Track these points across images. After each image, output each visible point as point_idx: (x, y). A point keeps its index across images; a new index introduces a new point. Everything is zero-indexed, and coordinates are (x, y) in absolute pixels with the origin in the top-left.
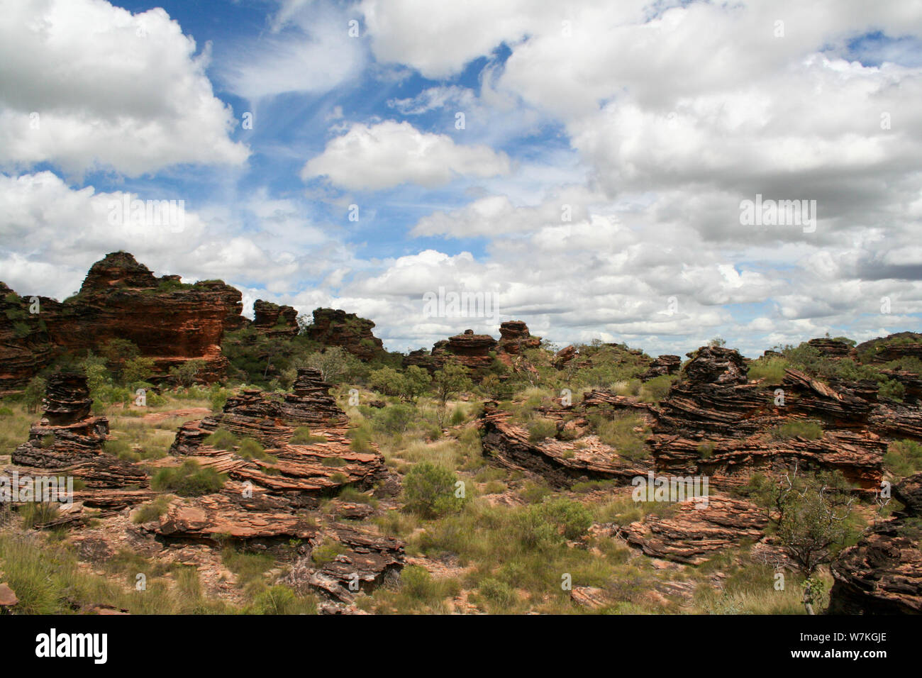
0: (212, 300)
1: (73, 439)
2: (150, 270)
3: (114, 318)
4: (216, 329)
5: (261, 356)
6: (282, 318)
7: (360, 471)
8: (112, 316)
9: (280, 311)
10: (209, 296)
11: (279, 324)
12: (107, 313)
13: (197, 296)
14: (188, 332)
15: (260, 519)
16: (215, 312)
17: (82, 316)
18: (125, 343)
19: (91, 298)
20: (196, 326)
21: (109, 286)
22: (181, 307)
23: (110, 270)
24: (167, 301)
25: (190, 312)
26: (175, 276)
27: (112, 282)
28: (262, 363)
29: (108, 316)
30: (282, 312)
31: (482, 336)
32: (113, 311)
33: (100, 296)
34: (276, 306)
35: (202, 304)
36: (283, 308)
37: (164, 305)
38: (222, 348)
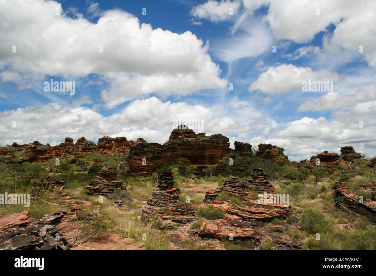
0: (218, 142)
1: (167, 196)
2: (194, 131)
3: (181, 150)
4: (220, 153)
5: (238, 164)
6: (246, 148)
7: (280, 211)
8: (181, 149)
9: (245, 146)
10: (217, 140)
11: (244, 151)
12: (179, 148)
13: (212, 140)
14: (209, 155)
15: (239, 230)
16: (219, 147)
17: (170, 149)
18: (186, 159)
19: (173, 143)
20: (212, 153)
21: (179, 138)
22: (206, 145)
23: (179, 132)
24: (201, 143)
25: (210, 147)
26: (204, 133)
27: (180, 137)
28: (239, 166)
29: (179, 149)
30: (246, 146)
31: (333, 153)
32: (180, 148)
33: (176, 142)
34: (243, 143)
35: (214, 144)
36: (246, 144)
37: (199, 144)
38: (222, 161)
